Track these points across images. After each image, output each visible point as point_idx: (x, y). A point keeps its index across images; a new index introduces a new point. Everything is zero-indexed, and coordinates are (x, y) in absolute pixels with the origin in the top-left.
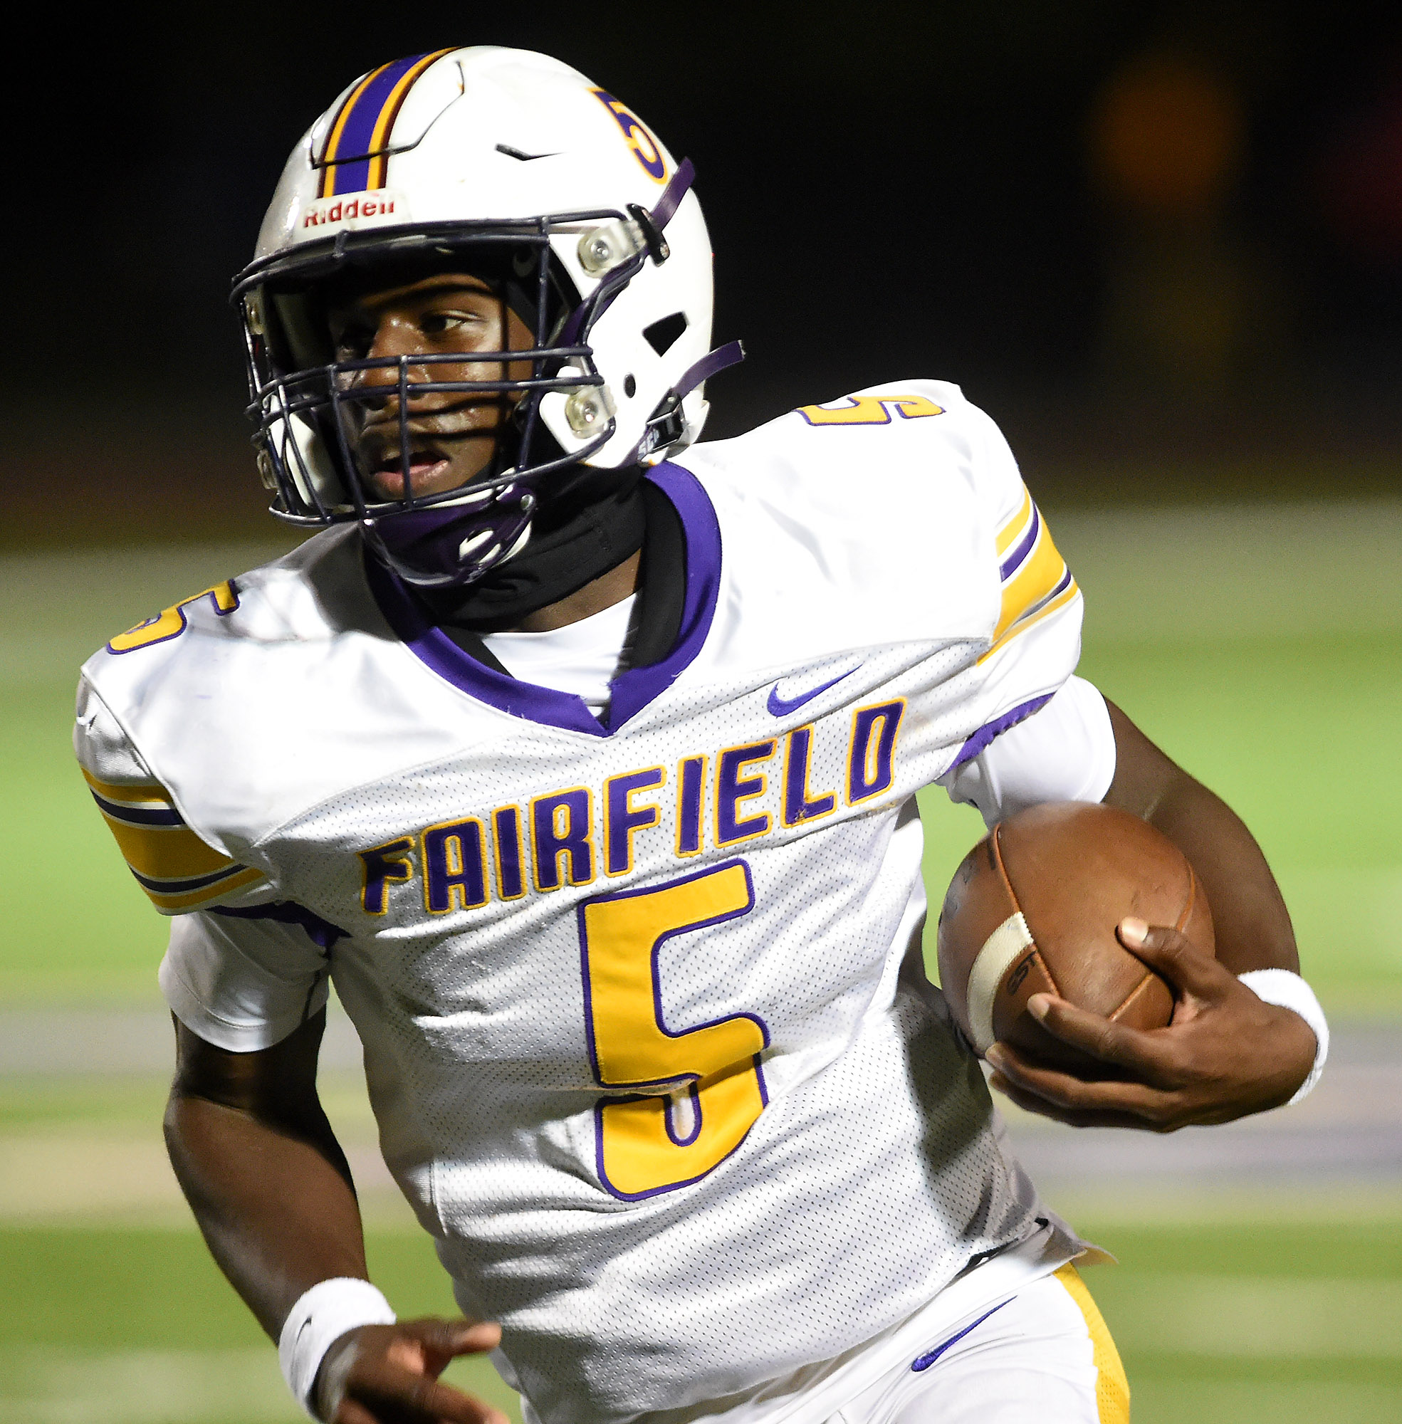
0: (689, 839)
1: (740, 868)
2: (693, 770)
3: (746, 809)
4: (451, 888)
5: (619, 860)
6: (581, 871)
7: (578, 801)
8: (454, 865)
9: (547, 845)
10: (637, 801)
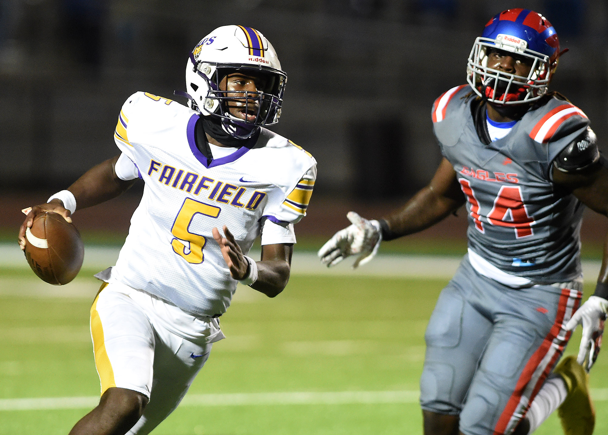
0: (212, 197)
1: (219, 209)
2: (220, 184)
3: (226, 197)
4: (164, 178)
5: (197, 192)
6: (189, 190)
7: (196, 177)
8: (167, 175)
9: (185, 181)
10: (206, 183)
